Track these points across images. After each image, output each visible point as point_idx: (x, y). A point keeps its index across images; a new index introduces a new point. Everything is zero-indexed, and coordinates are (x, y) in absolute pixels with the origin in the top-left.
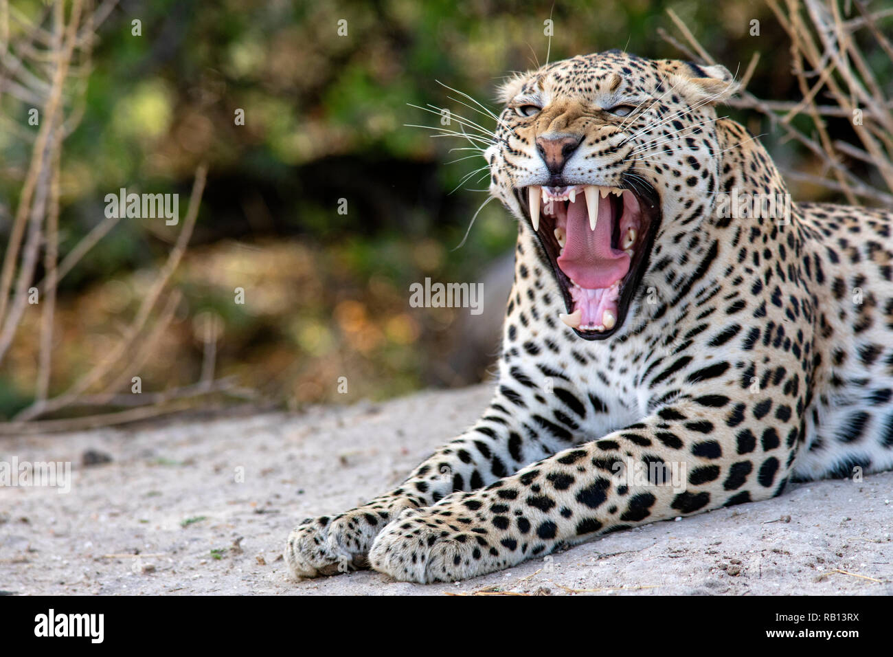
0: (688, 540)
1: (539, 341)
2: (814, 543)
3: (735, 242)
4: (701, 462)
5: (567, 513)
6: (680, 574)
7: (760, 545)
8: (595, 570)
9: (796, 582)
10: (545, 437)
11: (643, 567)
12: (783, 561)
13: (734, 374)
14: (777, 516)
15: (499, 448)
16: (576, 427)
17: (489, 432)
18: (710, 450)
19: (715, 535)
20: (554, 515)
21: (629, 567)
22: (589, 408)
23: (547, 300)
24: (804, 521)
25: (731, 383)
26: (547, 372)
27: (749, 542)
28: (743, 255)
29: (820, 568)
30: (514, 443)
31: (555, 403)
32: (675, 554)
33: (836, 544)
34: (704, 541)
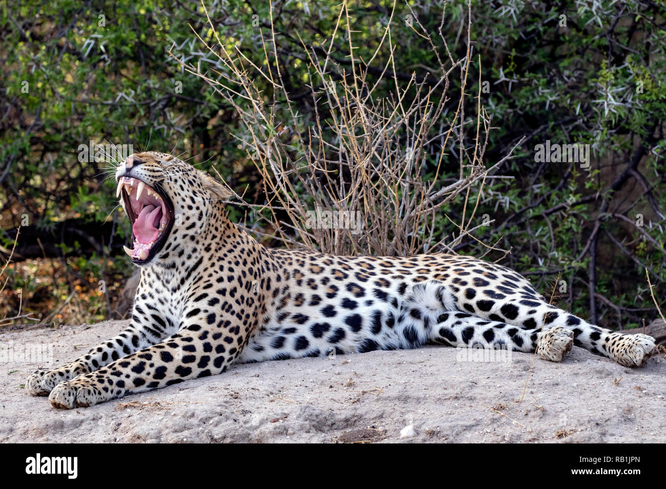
0: (216, 383)
1: (146, 294)
2: (269, 385)
3: (210, 259)
4: (187, 353)
5: (128, 376)
6: (214, 397)
7: (246, 386)
8: (178, 395)
9: (261, 402)
10: (149, 336)
11: (198, 394)
12: (256, 393)
13: (202, 315)
14: (253, 374)
15: (128, 342)
16: (162, 332)
17: (124, 336)
18: (192, 348)
19: (228, 382)
20: (123, 378)
21: (192, 394)
22: (167, 324)
23: (149, 275)
24: (265, 376)
25: (201, 319)
26: (149, 307)
27: (242, 385)
28: (213, 265)
29: (271, 396)
30: (135, 340)
31: (152, 321)
32: (211, 389)
33: (278, 387)
34: (223, 384)
